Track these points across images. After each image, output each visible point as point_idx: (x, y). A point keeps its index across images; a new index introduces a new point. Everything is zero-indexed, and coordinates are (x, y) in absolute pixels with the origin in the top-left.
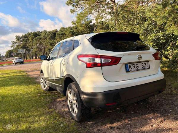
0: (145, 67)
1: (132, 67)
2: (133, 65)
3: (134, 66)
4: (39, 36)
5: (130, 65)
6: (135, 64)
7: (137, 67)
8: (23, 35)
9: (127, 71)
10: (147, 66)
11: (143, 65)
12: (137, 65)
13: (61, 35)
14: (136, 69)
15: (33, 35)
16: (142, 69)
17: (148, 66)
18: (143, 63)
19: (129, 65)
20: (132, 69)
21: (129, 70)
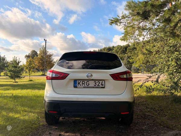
0: (98, 85)
1: (81, 83)
2: (82, 82)
3: (84, 83)
4: (112, 50)
5: (79, 81)
6: (86, 81)
7: (88, 85)
8: (99, 50)
9: (75, 87)
10: (101, 85)
11: (95, 84)
12: (88, 83)
13: (132, 49)
14: (86, 86)
15: (107, 50)
16: (93, 87)
17: (103, 85)
18: (97, 81)
19: (77, 81)
20: (81, 85)
21: (77, 86)
